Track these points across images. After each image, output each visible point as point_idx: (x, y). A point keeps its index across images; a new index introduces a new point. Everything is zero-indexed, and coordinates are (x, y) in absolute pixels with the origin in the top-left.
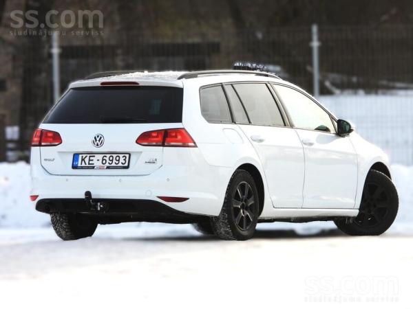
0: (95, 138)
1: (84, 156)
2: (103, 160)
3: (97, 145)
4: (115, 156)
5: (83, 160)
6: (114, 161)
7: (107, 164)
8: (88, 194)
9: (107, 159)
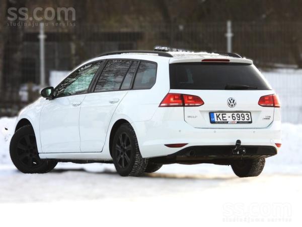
0: (230, 100)
1: (218, 114)
2: (233, 117)
3: (232, 106)
4: (240, 114)
5: (218, 117)
6: (241, 118)
7: (236, 120)
8: (239, 142)
9: (235, 116)
